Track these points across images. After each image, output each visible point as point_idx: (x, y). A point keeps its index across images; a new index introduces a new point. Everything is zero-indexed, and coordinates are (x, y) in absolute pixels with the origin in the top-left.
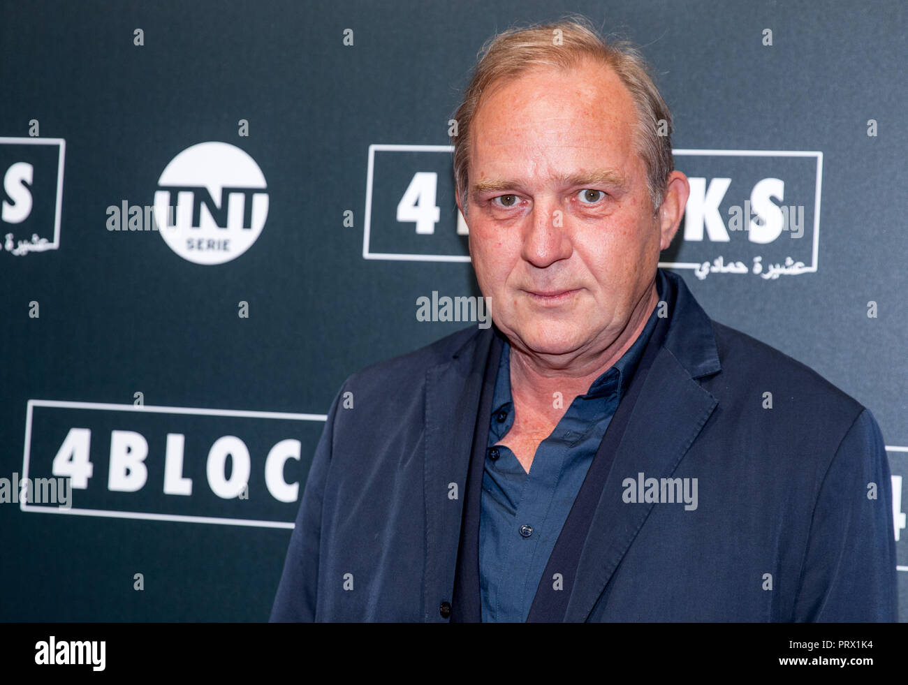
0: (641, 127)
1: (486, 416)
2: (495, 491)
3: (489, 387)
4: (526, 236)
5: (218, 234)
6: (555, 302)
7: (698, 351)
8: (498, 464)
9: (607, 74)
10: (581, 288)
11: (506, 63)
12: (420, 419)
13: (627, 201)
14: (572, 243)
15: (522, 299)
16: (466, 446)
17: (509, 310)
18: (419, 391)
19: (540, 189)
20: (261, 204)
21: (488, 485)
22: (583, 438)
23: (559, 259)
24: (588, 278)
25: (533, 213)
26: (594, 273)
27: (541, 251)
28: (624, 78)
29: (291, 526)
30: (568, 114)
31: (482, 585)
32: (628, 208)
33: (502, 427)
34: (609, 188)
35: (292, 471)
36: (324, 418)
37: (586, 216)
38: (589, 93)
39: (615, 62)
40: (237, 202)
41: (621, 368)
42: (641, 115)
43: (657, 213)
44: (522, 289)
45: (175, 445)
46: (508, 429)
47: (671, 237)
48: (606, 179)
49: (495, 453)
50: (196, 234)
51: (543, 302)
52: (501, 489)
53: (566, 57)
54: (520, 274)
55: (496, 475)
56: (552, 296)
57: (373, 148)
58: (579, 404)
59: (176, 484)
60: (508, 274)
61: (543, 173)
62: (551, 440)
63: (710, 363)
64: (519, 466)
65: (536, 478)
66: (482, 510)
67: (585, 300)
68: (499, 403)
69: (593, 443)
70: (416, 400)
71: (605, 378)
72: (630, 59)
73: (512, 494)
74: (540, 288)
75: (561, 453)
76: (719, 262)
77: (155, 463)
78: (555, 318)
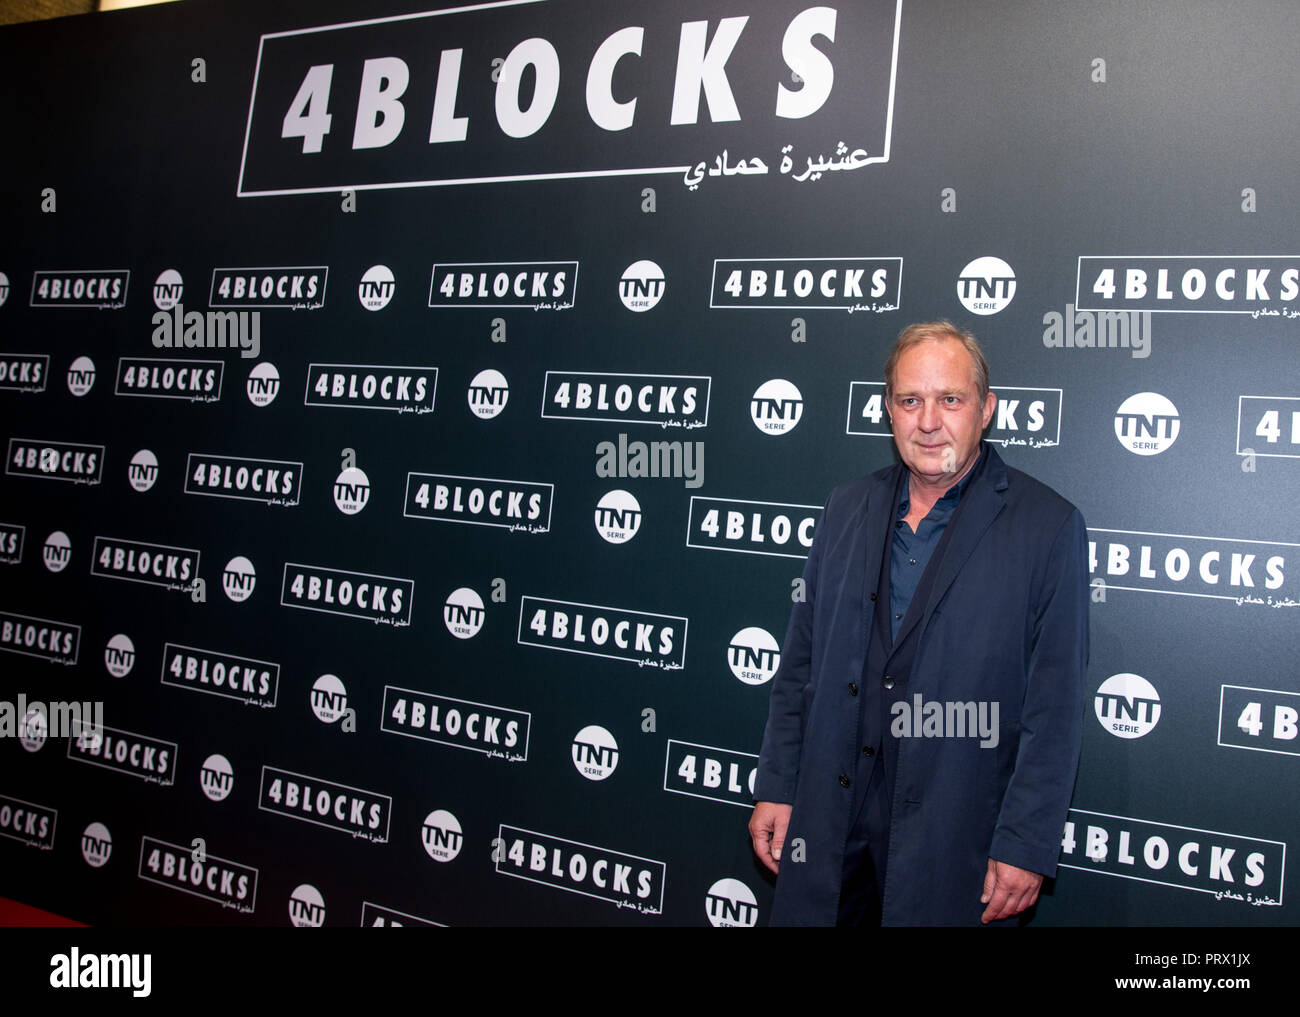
0: (975, 371)
1: (896, 507)
2: (899, 542)
3: (899, 492)
4: (920, 419)
5: (779, 421)
6: (933, 450)
7: (998, 478)
8: (902, 529)
9: (959, 345)
10: (946, 443)
11: (913, 338)
12: (866, 507)
13: (968, 404)
14: (942, 422)
15: (916, 447)
16: (886, 521)
17: (911, 453)
18: (866, 495)
19: (928, 396)
20: (800, 408)
21: (897, 539)
22: (941, 518)
23: (936, 429)
24: (950, 439)
25: (924, 407)
26: (952, 436)
27: (927, 426)
28: (966, 346)
29: (806, 557)
30: (942, 362)
31: (891, 586)
32: (968, 407)
33: (904, 512)
34: (960, 397)
35: (810, 532)
36: (822, 508)
37: (949, 409)
38: (951, 354)
39: (963, 340)
40: (788, 407)
41: (960, 485)
42: (976, 365)
43: (981, 411)
44: (916, 443)
45: (757, 518)
46: (906, 514)
47: (987, 423)
48: (959, 392)
49: (901, 524)
50: (769, 421)
51: (927, 450)
52: (902, 541)
53: (941, 336)
54: (916, 436)
55: (900, 535)
56: (931, 447)
57: (852, 383)
58: (940, 502)
59: (757, 536)
60: (910, 436)
61: (929, 389)
62: (926, 519)
63: (1004, 484)
64: (911, 530)
65: (918, 537)
66: (892, 551)
67: (947, 450)
68: (904, 499)
69: (945, 520)
70: (864, 499)
71: (952, 490)
72: (970, 339)
73: (907, 544)
74: (925, 443)
75: (931, 525)
76: (1013, 439)
77: (747, 526)
78: (933, 457)
